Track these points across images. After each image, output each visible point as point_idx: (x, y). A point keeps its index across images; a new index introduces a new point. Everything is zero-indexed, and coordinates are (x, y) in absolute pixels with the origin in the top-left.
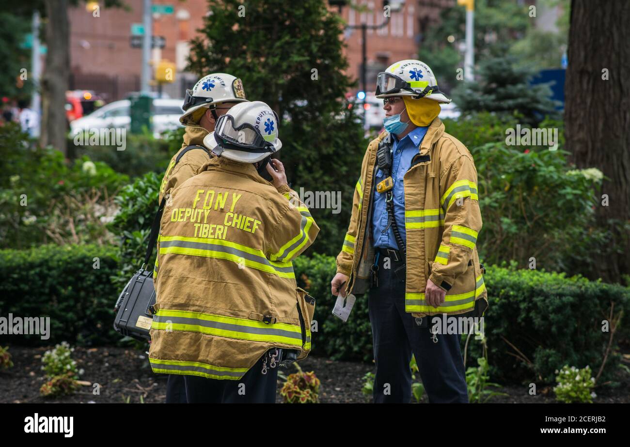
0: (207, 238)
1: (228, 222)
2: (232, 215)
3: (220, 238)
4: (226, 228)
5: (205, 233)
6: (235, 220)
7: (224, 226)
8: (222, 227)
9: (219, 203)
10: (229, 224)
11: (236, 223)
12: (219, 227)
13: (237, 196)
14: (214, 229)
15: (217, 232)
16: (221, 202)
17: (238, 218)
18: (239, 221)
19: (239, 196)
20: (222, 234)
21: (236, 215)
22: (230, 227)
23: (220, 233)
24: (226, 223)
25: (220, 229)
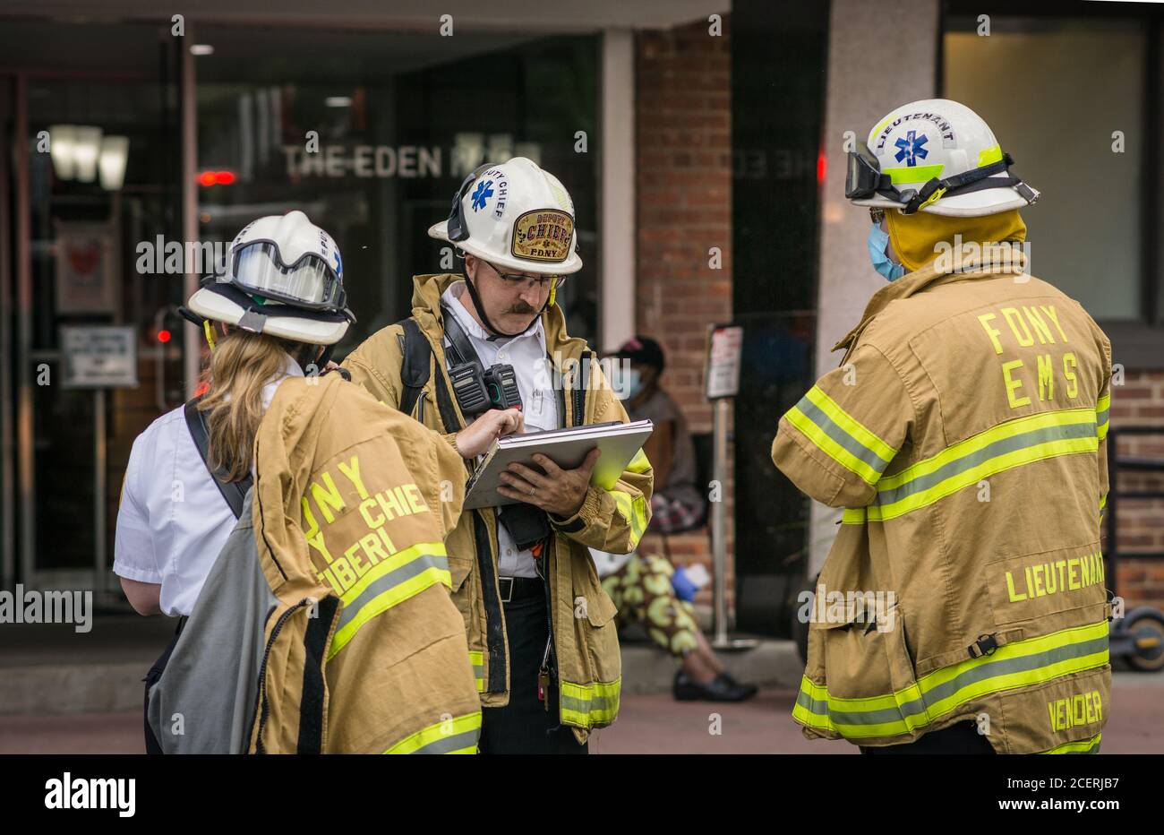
0: (358, 579)
1: (375, 519)
2: (372, 503)
3: (384, 555)
4: (382, 532)
5: (347, 578)
6: (386, 507)
7: (375, 531)
8: (371, 537)
9: (328, 505)
10: (381, 519)
11: (393, 510)
12: (364, 542)
13: (349, 465)
14: (360, 553)
15: (369, 552)
16: (329, 499)
17: (387, 500)
18: (393, 503)
19: (355, 461)
20: (384, 547)
21: (379, 497)
22: (387, 525)
23: (377, 548)
24: (371, 524)
25: (371, 543)
